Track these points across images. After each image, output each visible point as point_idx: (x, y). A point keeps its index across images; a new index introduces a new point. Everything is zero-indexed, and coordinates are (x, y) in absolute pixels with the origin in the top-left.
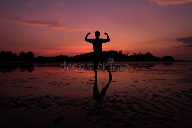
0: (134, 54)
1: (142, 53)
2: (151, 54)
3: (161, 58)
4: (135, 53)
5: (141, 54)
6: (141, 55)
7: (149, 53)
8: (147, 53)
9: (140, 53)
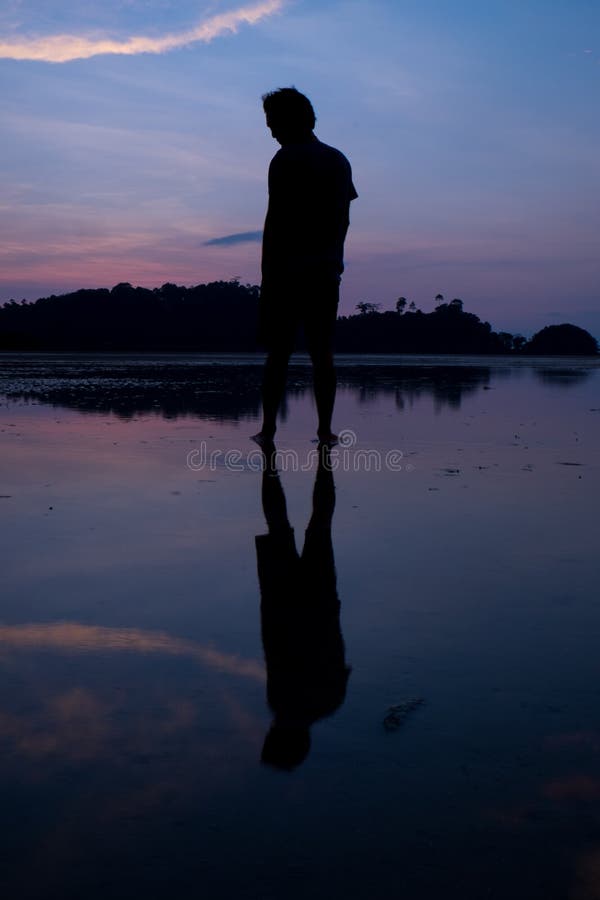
0: (363, 307)
1: (413, 305)
2: (465, 309)
3: (523, 339)
4: (372, 302)
5: (406, 309)
6: (408, 313)
7: (457, 305)
8: (444, 306)
9: (402, 302)
